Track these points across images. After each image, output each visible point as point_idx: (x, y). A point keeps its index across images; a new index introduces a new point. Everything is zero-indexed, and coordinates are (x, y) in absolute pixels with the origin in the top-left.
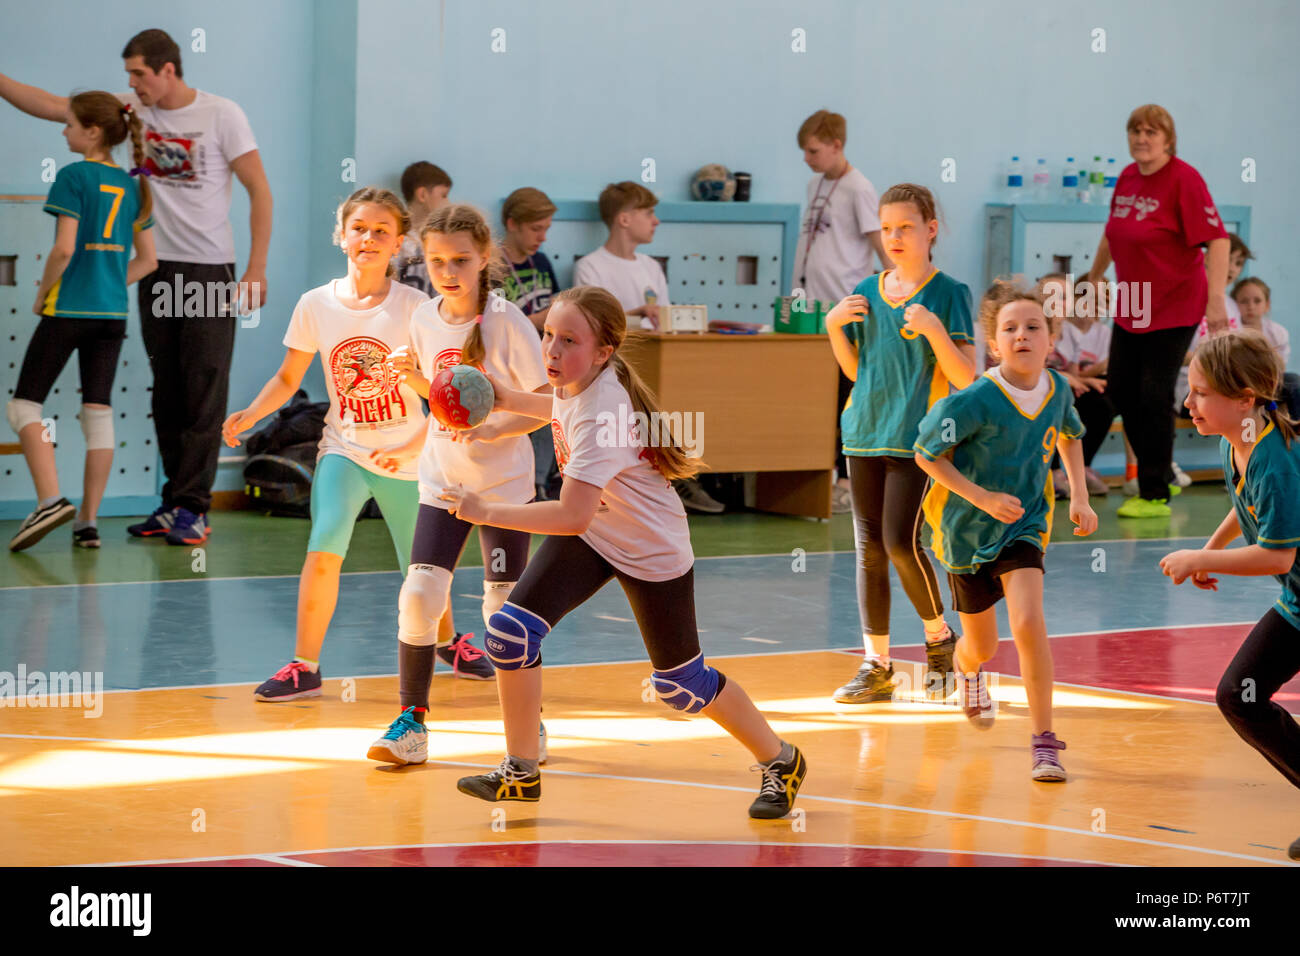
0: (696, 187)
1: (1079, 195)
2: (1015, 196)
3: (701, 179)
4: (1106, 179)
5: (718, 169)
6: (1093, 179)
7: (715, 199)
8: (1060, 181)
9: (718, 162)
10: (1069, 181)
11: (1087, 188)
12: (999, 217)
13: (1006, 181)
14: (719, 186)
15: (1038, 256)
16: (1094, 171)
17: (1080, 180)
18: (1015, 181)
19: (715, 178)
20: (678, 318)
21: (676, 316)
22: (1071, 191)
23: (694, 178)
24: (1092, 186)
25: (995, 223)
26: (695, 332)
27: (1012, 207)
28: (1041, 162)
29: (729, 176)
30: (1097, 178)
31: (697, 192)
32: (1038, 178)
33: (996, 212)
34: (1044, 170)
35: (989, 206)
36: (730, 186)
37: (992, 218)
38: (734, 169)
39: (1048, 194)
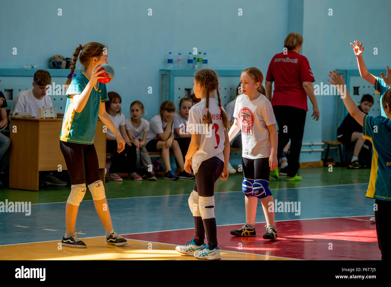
0: (51, 63)
1: (194, 66)
2: (170, 67)
3: (53, 61)
4: (203, 60)
5: (59, 57)
6: (198, 60)
7: (59, 68)
8: (187, 62)
9: (60, 54)
10: (190, 61)
11: (196, 64)
12: (165, 75)
13: (167, 61)
14: (60, 63)
15: (179, 89)
16: (199, 57)
17: (194, 61)
18: (170, 61)
19: (59, 60)
20: (45, 113)
21: (44, 112)
22: (191, 65)
23: (50, 60)
24: (198, 63)
25: (163, 77)
26: (52, 118)
27: (170, 70)
28: (180, 54)
29: (64, 59)
30: (200, 60)
31: (52, 65)
32: (178, 60)
33: (163, 73)
34: (181, 57)
35: (161, 70)
36: (64, 63)
37: (162, 75)
38: (65, 57)
39: (182, 66)
